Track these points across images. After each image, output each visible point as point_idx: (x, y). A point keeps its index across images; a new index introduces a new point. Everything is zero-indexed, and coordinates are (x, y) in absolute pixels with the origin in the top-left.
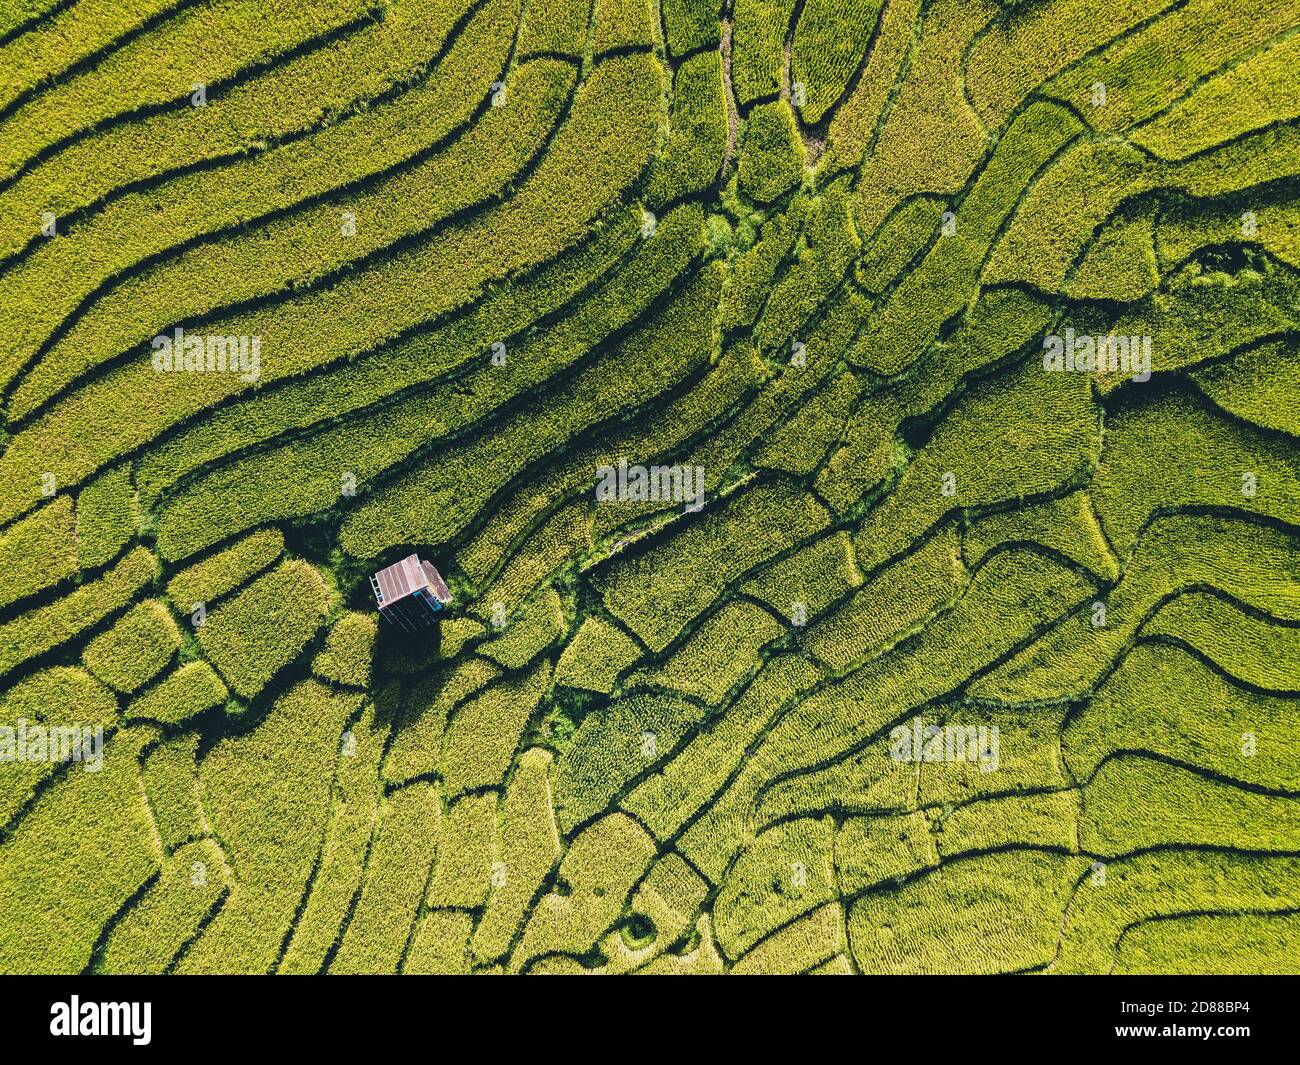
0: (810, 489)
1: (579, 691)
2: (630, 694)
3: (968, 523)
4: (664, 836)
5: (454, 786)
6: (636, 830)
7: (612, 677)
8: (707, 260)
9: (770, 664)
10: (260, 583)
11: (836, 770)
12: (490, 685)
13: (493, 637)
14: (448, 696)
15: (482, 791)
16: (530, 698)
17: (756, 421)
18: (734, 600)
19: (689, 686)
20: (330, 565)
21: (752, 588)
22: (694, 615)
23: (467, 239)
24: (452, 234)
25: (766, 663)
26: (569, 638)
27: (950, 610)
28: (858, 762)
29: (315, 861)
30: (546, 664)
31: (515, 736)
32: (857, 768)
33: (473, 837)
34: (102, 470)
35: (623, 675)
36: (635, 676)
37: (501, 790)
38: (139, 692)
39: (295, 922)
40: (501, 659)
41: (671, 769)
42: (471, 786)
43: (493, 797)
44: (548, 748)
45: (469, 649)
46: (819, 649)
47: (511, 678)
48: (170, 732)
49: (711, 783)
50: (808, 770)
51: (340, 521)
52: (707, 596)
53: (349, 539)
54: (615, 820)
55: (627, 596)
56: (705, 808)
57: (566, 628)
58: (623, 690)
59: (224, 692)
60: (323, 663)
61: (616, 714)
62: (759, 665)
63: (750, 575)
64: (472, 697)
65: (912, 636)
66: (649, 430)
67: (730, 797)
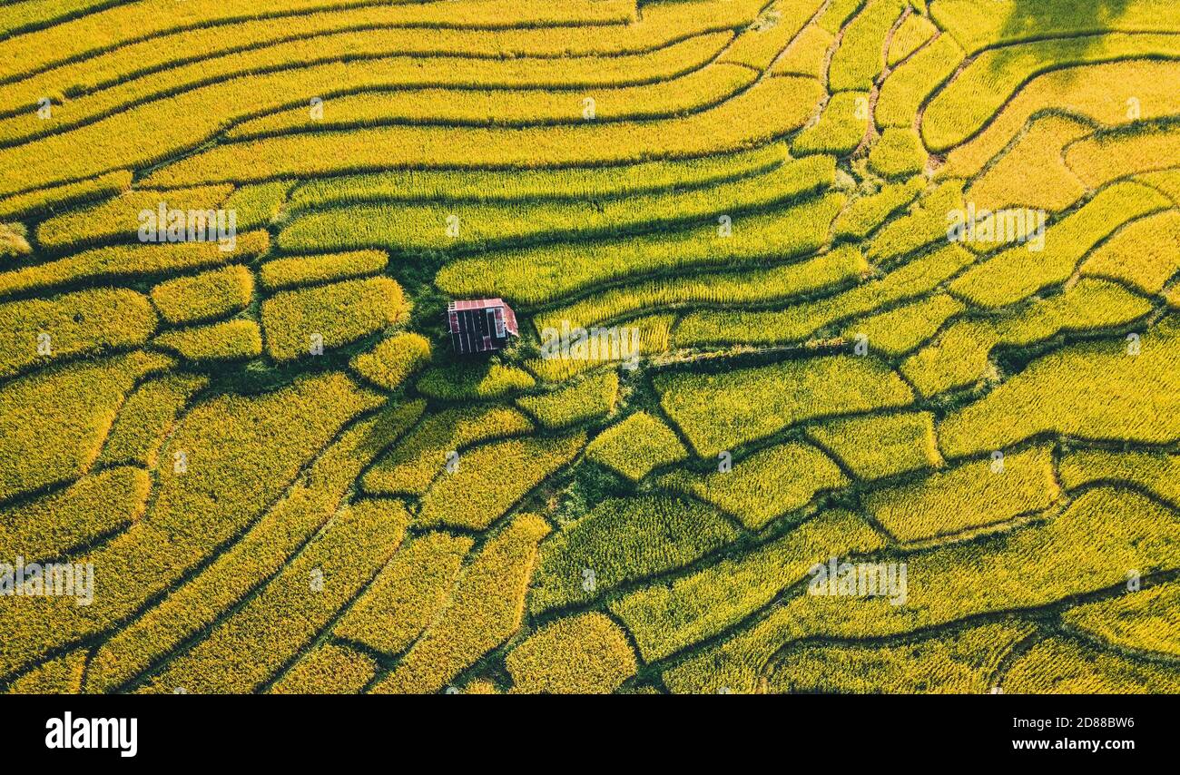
0: (896, 368)
1: (606, 469)
2: (660, 493)
3: (1065, 449)
4: (651, 655)
5: (432, 513)
6: (617, 638)
7: (647, 466)
8: (832, 190)
9: (825, 514)
10: (346, 285)
11: (886, 652)
12: (515, 436)
13: (539, 392)
14: (468, 429)
15: (458, 530)
16: (553, 460)
17: (854, 302)
18: (797, 440)
19: (730, 502)
20: (414, 294)
21: (819, 433)
22: (752, 436)
23: (641, 130)
24: (630, 125)
25: (820, 510)
26: (616, 421)
27: (1042, 522)
28: (916, 654)
29: (242, 527)
30: (583, 435)
31: (521, 487)
32: (913, 661)
33: (424, 574)
34: (272, 179)
35: (659, 470)
36: (671, 476)
37: (480, 537)
38: (181, 326)
39: (178, 583)
40: (539, 413)
41: (682, 585)
42: (450, 521)
43: (468, 542)
44: (548, 519)
45: (510, 397)
46: (884, 515)
47: (541, 433)
48: (184, 366)
49: (726, 613)
50: (851, 642)
51: (443, 263)
52: (772, 424)
53: (444, 278)
54: (596, 620)
55: (687, 402)
56: (712, 641)
57: (614, 412)
58: (655, 486)
59: (258, 349)
60: (363, 362)
61: (637, 510)
62: (812, 510)
63: (820, 420)
64: (492, 440)
65: (996, 534)
66: (750, 280)
67: (747, 641)
